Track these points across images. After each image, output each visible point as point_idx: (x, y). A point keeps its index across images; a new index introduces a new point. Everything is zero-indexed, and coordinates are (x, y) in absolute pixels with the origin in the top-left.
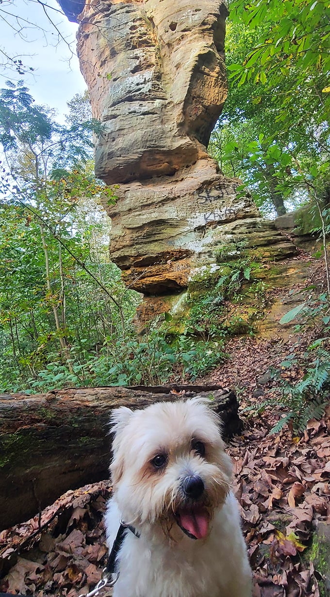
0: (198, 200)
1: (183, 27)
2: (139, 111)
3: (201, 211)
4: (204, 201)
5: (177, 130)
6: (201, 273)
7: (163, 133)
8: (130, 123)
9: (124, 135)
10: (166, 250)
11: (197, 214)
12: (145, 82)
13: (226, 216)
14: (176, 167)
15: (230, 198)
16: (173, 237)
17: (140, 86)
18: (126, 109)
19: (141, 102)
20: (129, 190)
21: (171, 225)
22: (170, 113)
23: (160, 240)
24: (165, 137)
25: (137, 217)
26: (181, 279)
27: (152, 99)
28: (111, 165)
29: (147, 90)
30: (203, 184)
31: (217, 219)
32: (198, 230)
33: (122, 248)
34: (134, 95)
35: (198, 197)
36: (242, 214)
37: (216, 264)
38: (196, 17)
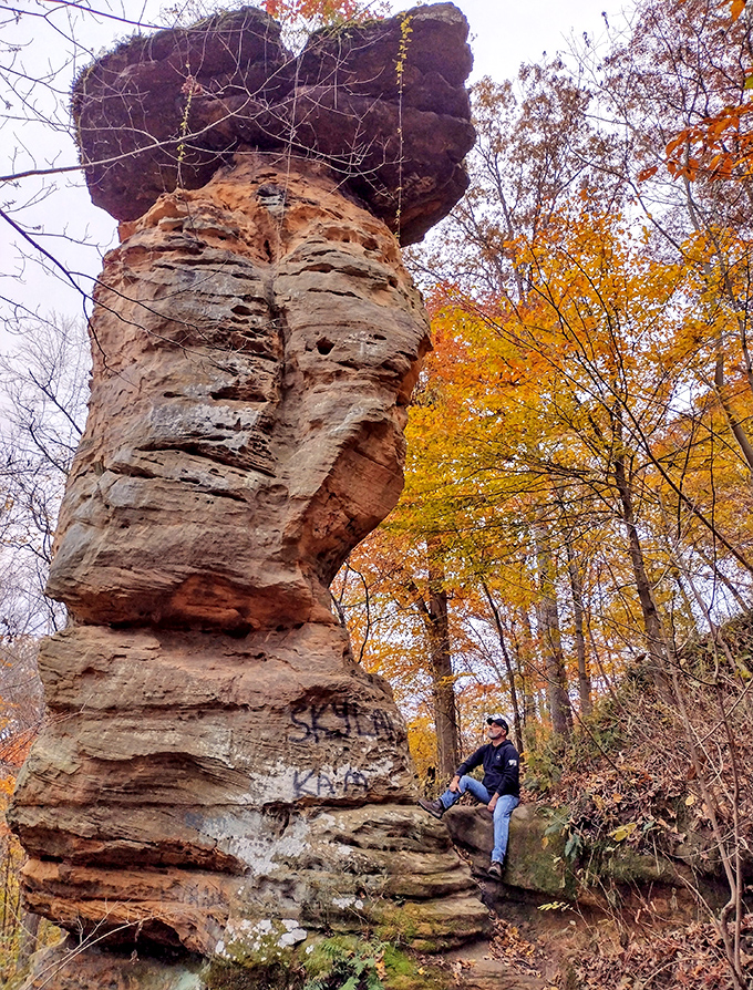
0: (290, 729)
1: (344, 356)
2: (207, 483)
3: (290, 760)
4: (302, 736)
5: (279, 549)
6: (255, 939)
7: (247, 545)
8: (177, 503)
9: (154, 522)
10: (173, 837)
11: (280, 766)
12: (237, 427)
13: (346, 790)
14: (255, 623)
15: (363, 744)
16: (203, 806)
17: (224, 432)
18: (178, 469)
19: (216, 465)
20: (124, 656)
21: (205, 774)
22: (274, 507)
23: (165, 805)
24: (249, 556)
25: (124, 734)
26: (193, 928)
27: (241, 467)
28: (99, 581)
29: (238, 447)
30: (309, 692)
31: (324, 794)
32: (273, 810)
33: (56, 806)
34: (206, 446)
35: (290, 722)
36: (382, 791)
37: (296, 924)
38: (373, 350)
